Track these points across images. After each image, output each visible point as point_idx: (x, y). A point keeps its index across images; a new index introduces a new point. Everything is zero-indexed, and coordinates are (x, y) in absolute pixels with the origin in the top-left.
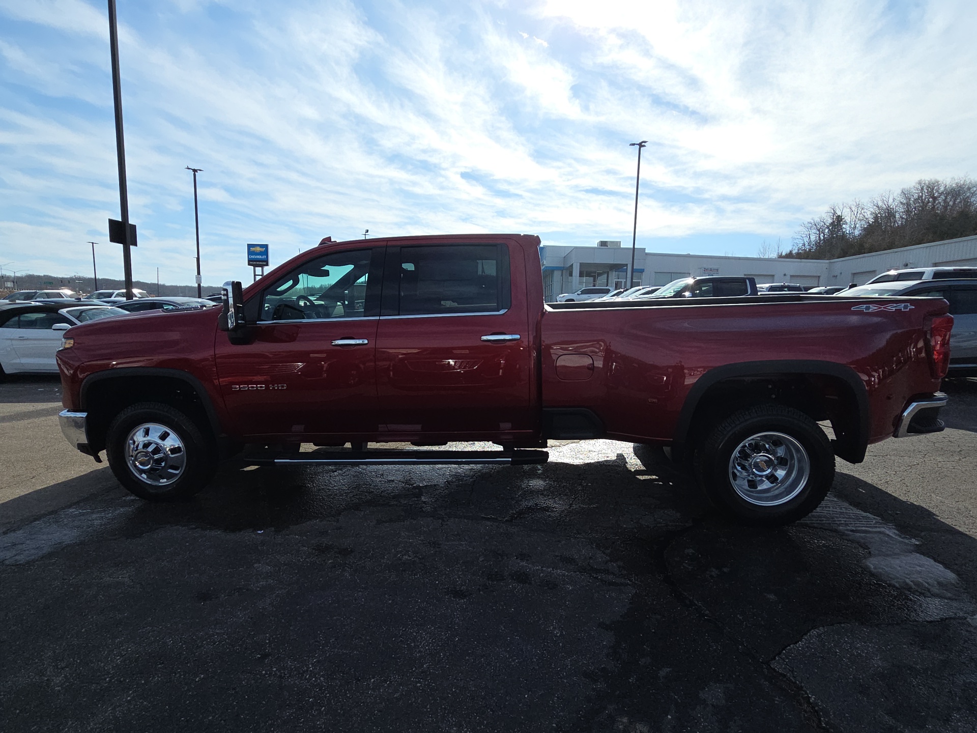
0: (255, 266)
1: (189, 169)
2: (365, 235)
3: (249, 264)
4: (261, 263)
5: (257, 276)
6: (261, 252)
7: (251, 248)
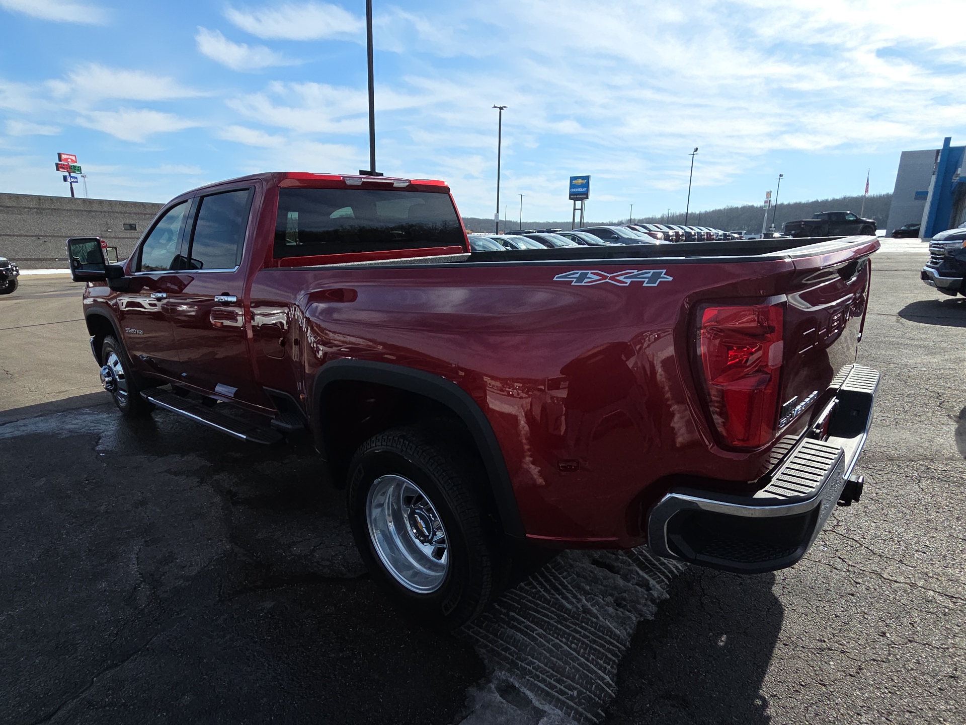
0: (575, 200)
1: (495, 107)
2: (693, 155)
3: (570, 198)
4: (581, 196)
5: (576, 211)
6: (582, 184)
7: (573, 181)
